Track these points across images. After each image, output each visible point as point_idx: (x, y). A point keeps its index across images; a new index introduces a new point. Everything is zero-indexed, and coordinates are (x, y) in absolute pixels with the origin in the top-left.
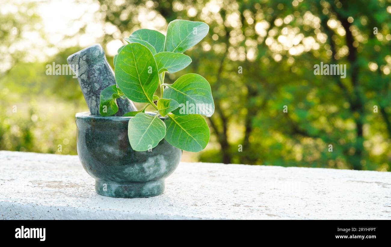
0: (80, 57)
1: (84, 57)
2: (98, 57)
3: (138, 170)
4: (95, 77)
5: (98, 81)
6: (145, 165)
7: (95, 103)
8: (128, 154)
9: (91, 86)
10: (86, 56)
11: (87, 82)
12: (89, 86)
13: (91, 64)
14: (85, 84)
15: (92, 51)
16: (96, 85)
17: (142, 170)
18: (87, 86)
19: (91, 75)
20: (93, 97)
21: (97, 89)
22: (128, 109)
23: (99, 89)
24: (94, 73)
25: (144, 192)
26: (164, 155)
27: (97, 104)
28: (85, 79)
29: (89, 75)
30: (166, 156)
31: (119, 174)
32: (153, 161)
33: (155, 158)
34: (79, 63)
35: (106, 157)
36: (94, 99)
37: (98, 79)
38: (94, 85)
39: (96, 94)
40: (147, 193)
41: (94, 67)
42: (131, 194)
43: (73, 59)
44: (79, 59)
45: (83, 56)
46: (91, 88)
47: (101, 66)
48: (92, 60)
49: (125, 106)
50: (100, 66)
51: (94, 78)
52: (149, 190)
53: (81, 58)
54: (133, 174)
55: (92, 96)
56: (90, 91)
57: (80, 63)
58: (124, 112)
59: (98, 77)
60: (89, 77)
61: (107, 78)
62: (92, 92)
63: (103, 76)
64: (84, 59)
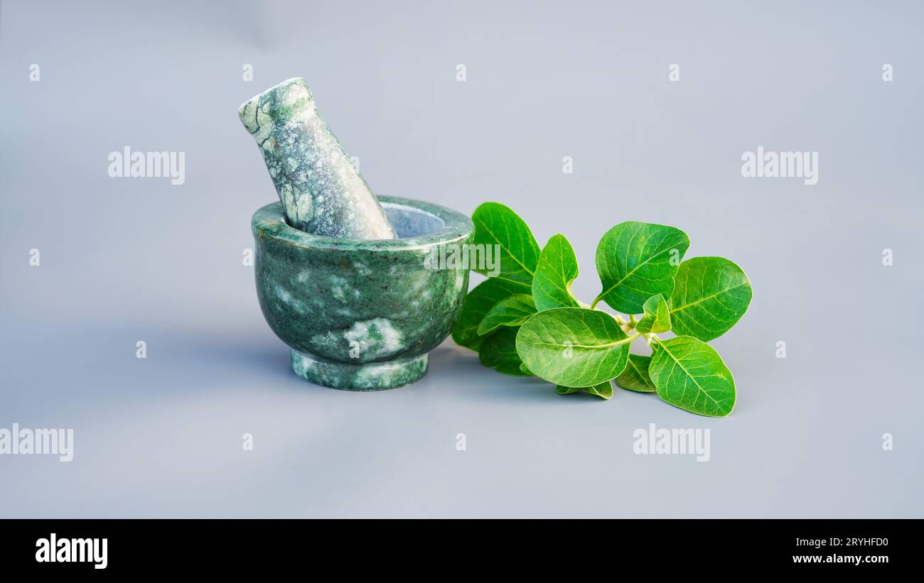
0: (258, 107)
1: (266, 107)
2: (295, 105)
3: (336, 342)
4: (289, 145)
5: (296, 153)
6: (349, 335)
7: (292, 198)
8: (314, 310)
9: (282, 164)
10: (268, 103)
11: (274, 157)
12: (277, 164)
13: (279, 120)
14: (272, 159)
15: (282, 94)
16: (292, 161)
17: (345, 343)
18: (275, 163)
19: (281, 142)
20: (287, 185)
21: (293, 170)
22: (355, 208)
23: (296, 170)
24: (286, 137)
25: (358, 381)
26: (389, 319)
27: (294, 199)
28: (271, 150)
29: (277, 142)
30: (395, 320)
31: (303, 343)
32: (366, 329)
33: (370, 323)
34: (257, 120)
35: (279, 308)
36: (289, 189)
37: (295, 150)
38: (288, 162)
39: (291, 179)
40: (366, 384)
41: (286, 127)
42: (332, 381)
43: (246, 112)
44: (257, 111)
45: (263, 105)
46: (283, 168)
47: (300, 122)
48: (281, 112)
49: (351, 202)
50: (299, 124)
51: (286, 148)
52: (371, 379)
53: (259, 110)
54: (328, 348)
55: (286, 183)
56: (281, 173)
57: (258, 118)
58: (347, 214)
59: (294, 146)
60: (277, 146)
61: (313, 147)
62: (285, 175)
63: (305, 143)
64: (266, 111)
